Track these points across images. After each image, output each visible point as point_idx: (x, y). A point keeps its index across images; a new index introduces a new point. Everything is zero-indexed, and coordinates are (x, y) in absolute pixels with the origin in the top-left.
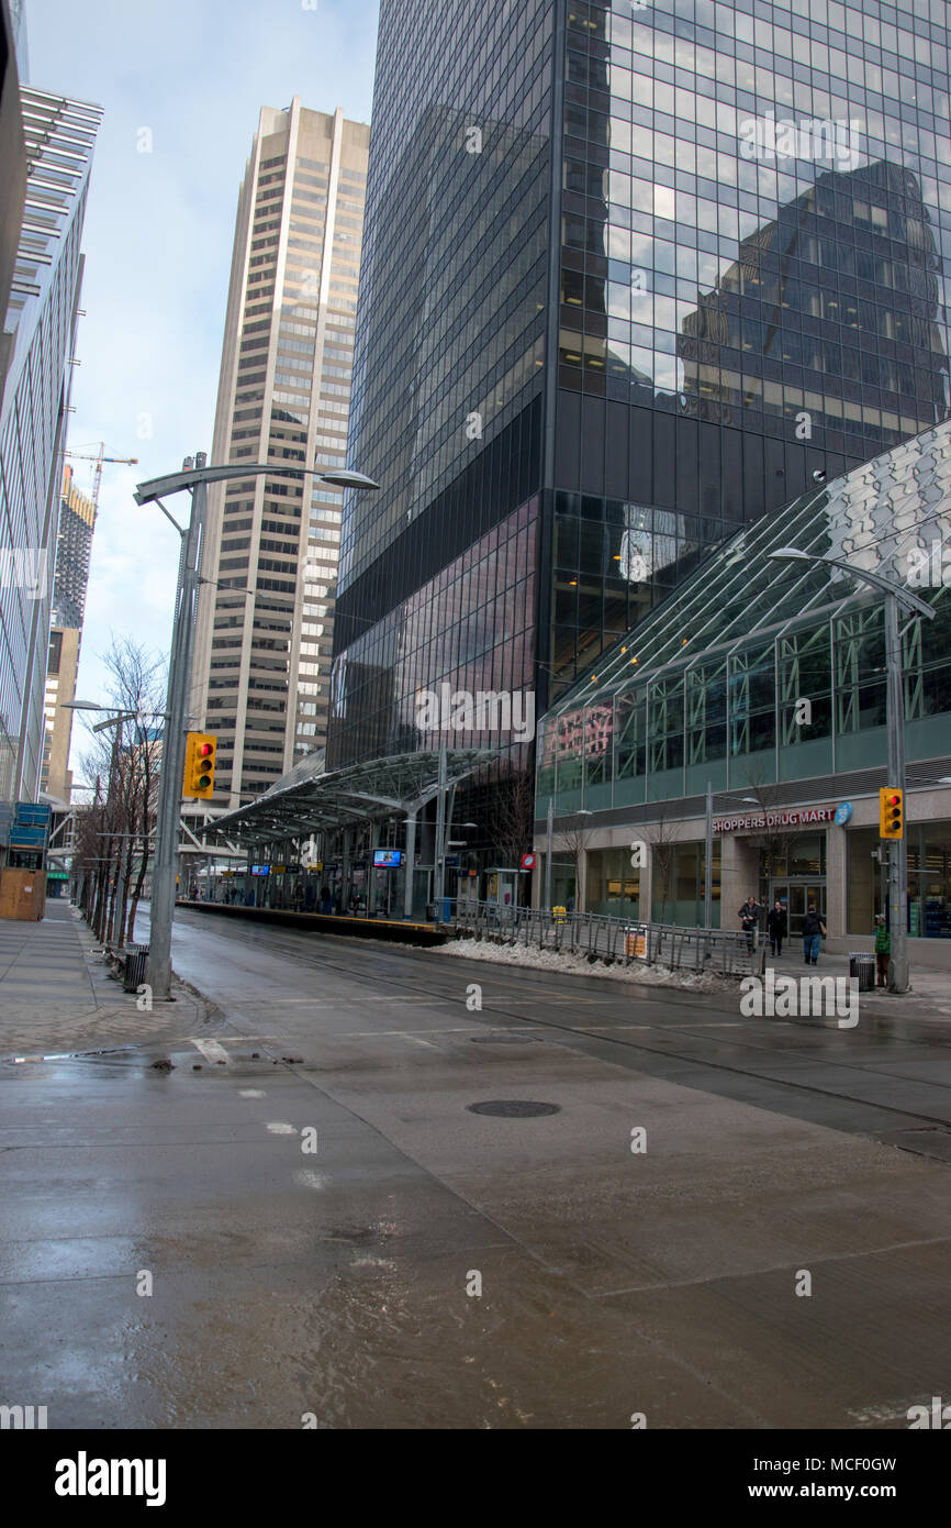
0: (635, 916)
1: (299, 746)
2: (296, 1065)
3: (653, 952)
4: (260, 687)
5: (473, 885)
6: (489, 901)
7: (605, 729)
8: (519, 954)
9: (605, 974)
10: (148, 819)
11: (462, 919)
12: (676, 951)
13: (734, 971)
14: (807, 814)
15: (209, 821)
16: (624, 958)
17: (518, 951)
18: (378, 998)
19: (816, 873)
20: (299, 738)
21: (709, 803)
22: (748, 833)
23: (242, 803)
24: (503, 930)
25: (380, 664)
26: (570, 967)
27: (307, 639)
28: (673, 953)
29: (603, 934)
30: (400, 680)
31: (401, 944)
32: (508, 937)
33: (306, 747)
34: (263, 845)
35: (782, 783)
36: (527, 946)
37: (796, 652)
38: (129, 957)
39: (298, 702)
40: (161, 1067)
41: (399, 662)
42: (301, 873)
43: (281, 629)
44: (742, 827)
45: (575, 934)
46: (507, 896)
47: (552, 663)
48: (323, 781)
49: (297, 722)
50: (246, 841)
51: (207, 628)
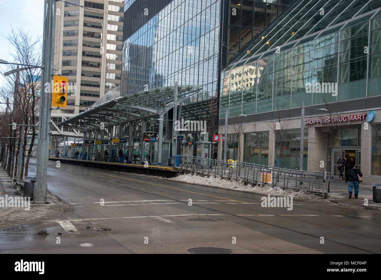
0: (266, 164)
1: (107, 84)
2: (107, 232)
3: (275, 181)
4: (88, 55)
5: (190, 149)
6: (198, 157)
7: (254, 76)
8: (212, 181)
9: (252, 191)
10: (34, 119)
11: (185, 165)
12: (286, 181)
13: (314, 191)
14: (352, 117)
15: (64, 120)
16: (261, 183)
17: (211, 180)
18: (146, 201)
19: (356, 145)
20: (107, 81)
21: (303, 111)
22: (321, 126)
23: (80, 111)
24: (204, 170)
25: (146, 45)
26: (235, 187)
27: (110, 32)
28: (285, 182)
29: (251, 172)
30: (155, 53)
31: (156, 177)
32: (206, 173)
33: (111, 85)
34: (91, 131)
35: (339, 102)
36: (215, 177)
37: (350, 37)
38: (26, 183)
39: (107, 63)
40: (42, 234)
41: (155, 43)
42: (109, 144)
43: (97, 27)
44: (319, 123)
45: (238, 172)
46: (206, 154)
47: (228, 43)
48: (119, 100)
49: (106, 72)
50: (83, 129)
51: (60, 27)
